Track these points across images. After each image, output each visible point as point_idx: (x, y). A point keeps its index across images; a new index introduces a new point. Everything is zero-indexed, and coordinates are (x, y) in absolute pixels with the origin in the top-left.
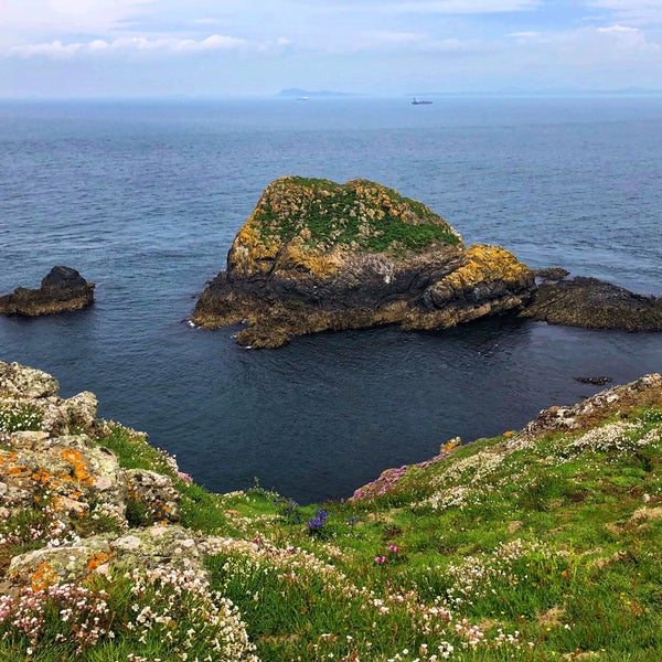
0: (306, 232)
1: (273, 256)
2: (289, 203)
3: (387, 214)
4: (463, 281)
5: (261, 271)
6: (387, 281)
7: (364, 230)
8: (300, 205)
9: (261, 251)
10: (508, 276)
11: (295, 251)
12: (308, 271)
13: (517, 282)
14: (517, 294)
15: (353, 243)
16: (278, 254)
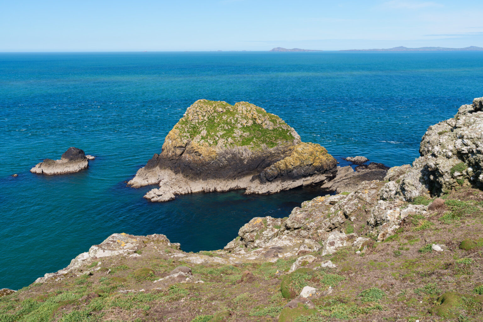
0: (204, 133)
1: (184, 145)
2: (198, 115)
3: (254, 123)
4: (286, 165)
5: (176, 154)
6: (245, 163)
7: (238, 133)
8: (204, 116)
9: (177, 142)
10: (317, 163)
11: (195, 143)
12: (200, 155)
13: (322, 166)
14: (323, 173)
15: (230, 139)
16: (187, 144)
